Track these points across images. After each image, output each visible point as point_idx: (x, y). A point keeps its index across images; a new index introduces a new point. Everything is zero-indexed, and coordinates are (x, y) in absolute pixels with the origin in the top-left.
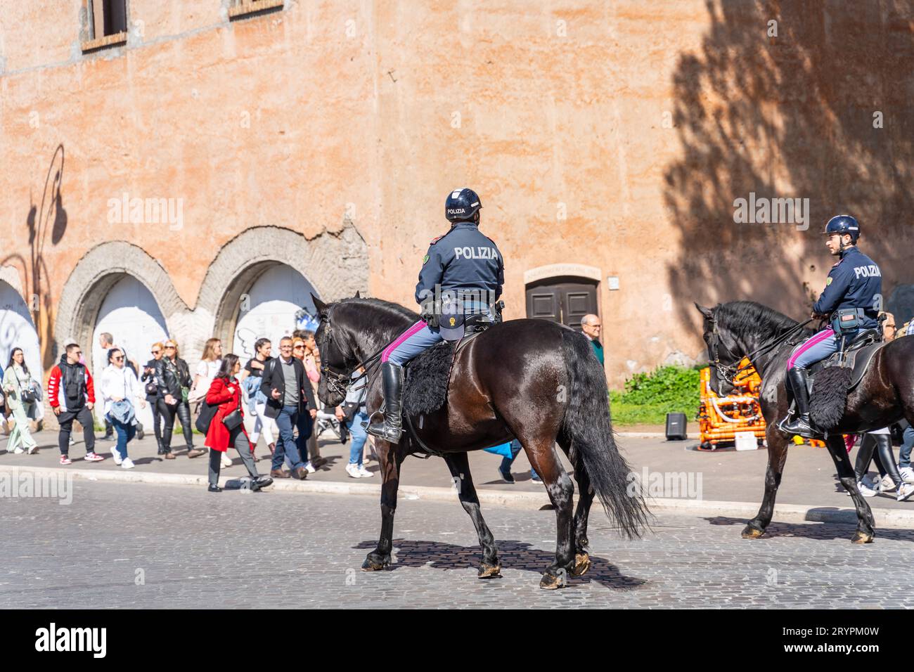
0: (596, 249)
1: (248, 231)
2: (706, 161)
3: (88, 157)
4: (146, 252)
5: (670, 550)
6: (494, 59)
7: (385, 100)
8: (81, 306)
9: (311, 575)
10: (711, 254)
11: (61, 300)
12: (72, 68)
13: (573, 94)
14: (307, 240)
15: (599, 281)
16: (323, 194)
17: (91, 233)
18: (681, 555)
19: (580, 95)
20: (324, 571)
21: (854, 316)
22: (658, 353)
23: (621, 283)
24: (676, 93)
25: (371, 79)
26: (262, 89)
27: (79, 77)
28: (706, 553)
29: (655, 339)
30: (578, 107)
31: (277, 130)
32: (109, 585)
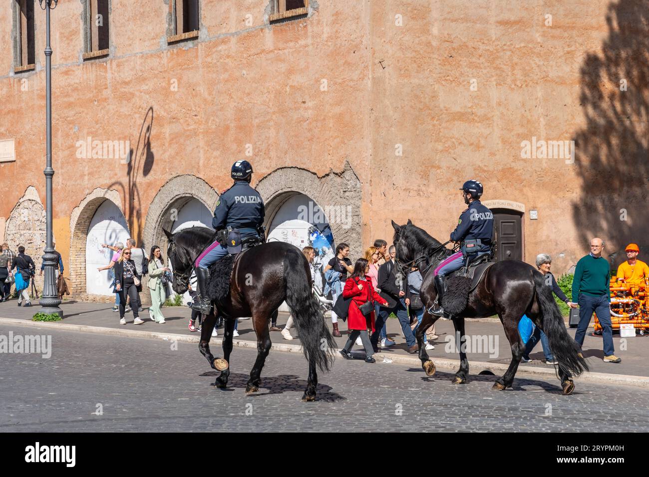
0: (521, 191)
1: (278, 170)
2: (602, 130)
3: (169, 116)
4: (207, 183)
5: (576, 409)
6: (454, 54)
7: (377, 81)
8: (161, 219)
9: (317, 416)
10: (604, 196)
11: (148, 214)
12: (160, 54)
13: (509, 81)
14: (319, 178)
15: (524, 213)
16: (331, 146)
17: (169, 169)
18: (584, 413)
19: (514, 81)
20: (326, 414)
21: (474, 245)
22: (564, 265)
23: (538, 215)
24: (582, 81)
25: (367, 67)
26: (290, 72)
27: (165, 61)
28: (603, 412)
29: (562, 255)
30: (512, 89)
31: (300, 100)
32: (175, 418)
